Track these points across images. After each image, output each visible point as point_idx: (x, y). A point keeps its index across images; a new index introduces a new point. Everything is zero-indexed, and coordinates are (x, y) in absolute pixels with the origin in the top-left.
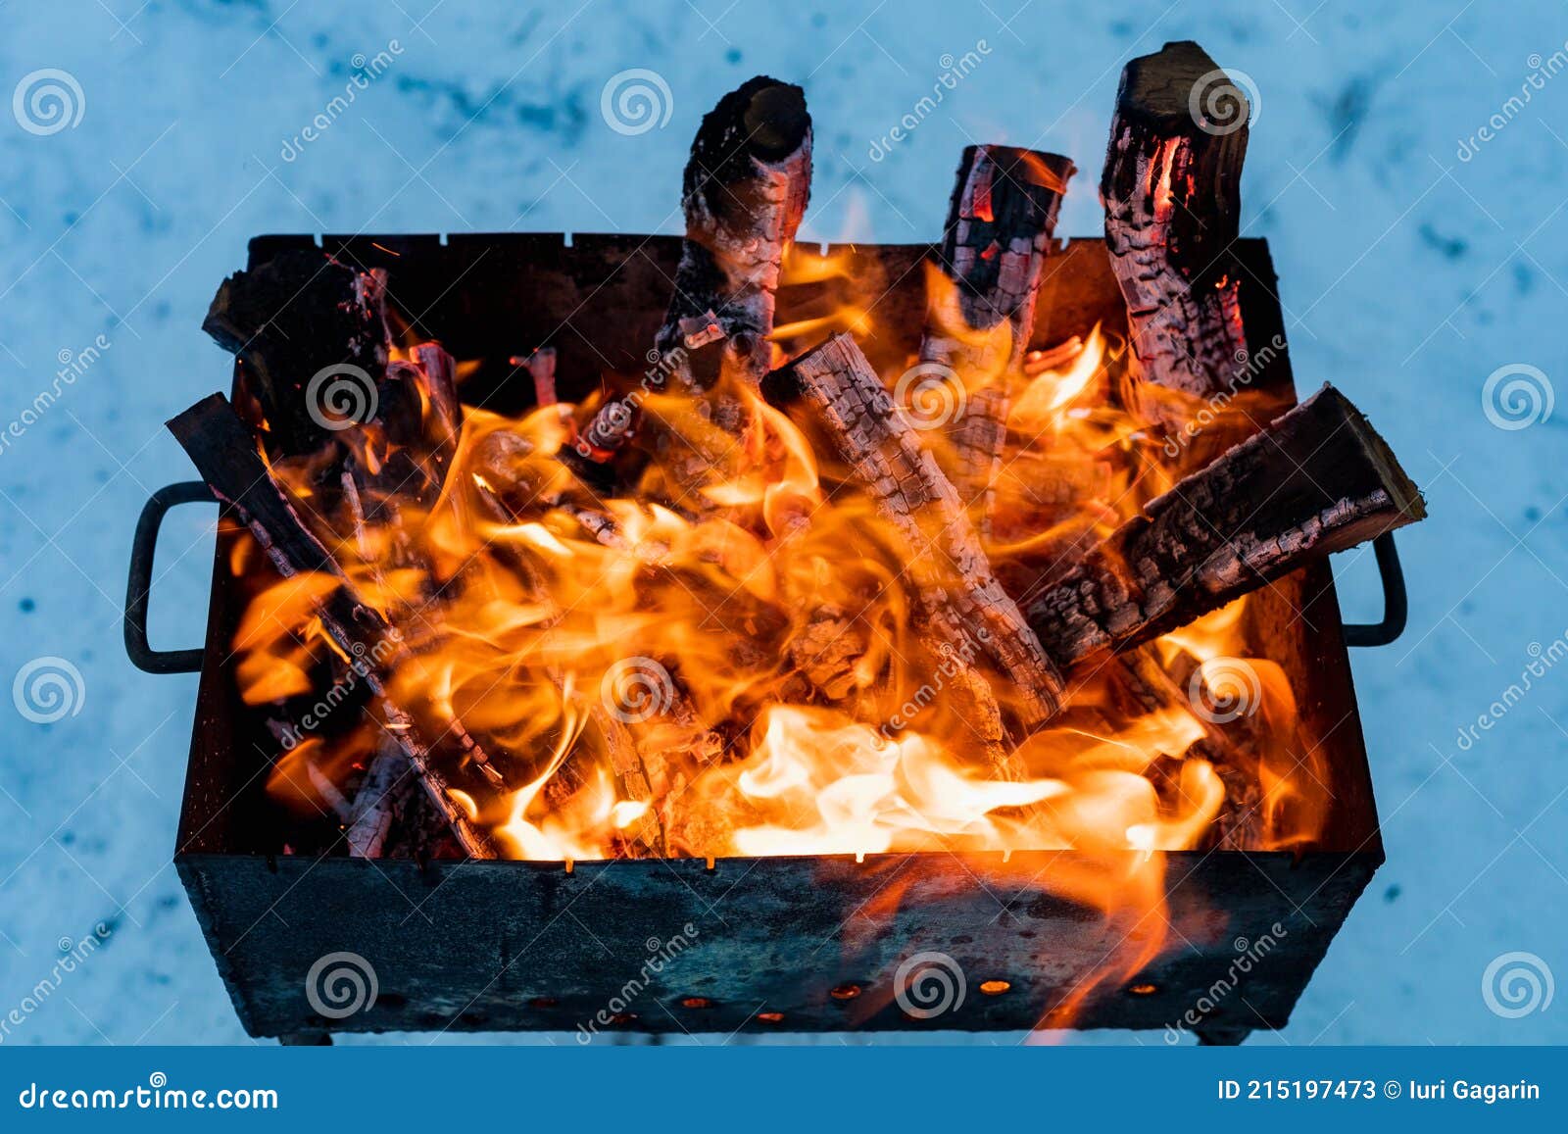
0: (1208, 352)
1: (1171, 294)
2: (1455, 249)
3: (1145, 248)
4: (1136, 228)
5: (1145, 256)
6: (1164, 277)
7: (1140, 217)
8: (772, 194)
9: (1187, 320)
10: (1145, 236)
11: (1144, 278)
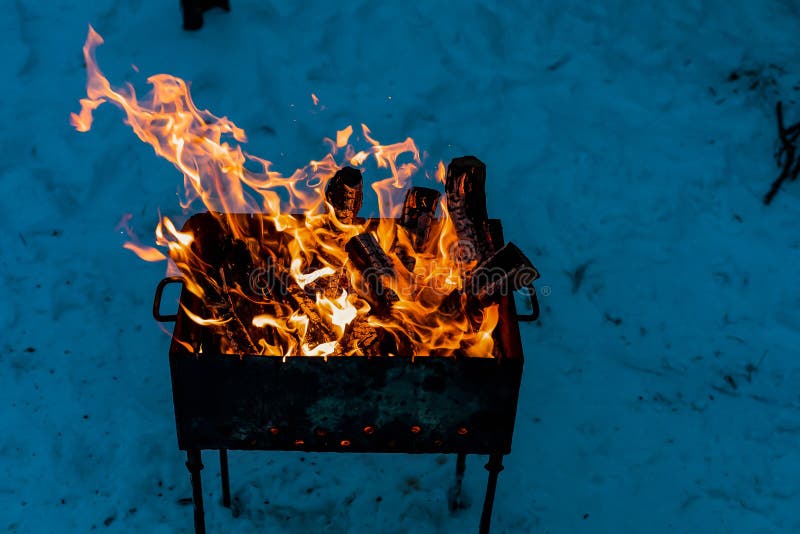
0: (481, 247)
1: (468, 225)
2: (618, 322)
3: (458, 208)
4: (456, 202)
5: (459, 211)
6: (465, 220)
7: (456, 198)
8: (350, 196)
9: (474, 234)
10: (458, 204)
11: (459, 219)
